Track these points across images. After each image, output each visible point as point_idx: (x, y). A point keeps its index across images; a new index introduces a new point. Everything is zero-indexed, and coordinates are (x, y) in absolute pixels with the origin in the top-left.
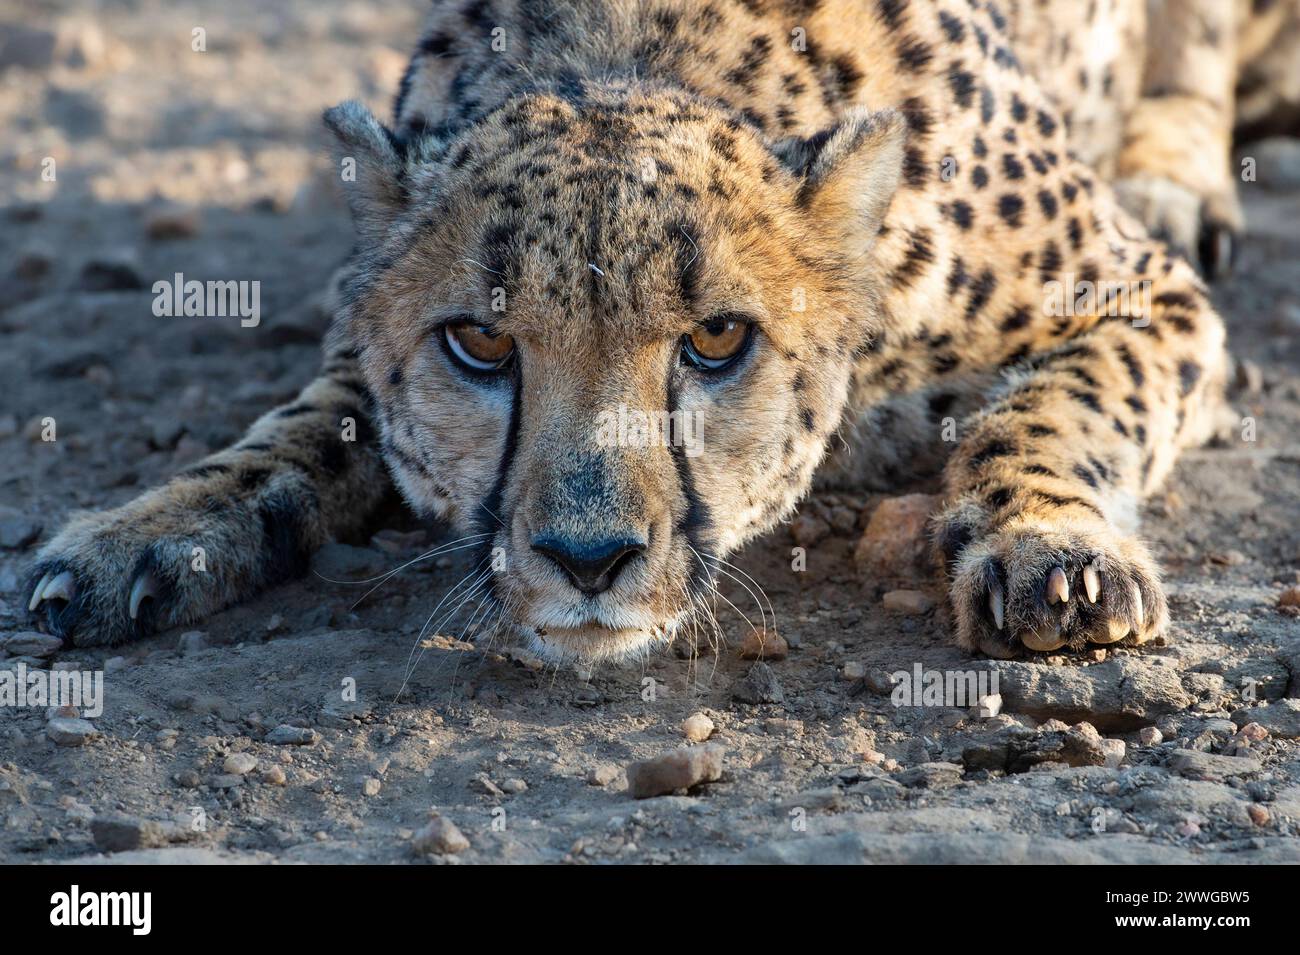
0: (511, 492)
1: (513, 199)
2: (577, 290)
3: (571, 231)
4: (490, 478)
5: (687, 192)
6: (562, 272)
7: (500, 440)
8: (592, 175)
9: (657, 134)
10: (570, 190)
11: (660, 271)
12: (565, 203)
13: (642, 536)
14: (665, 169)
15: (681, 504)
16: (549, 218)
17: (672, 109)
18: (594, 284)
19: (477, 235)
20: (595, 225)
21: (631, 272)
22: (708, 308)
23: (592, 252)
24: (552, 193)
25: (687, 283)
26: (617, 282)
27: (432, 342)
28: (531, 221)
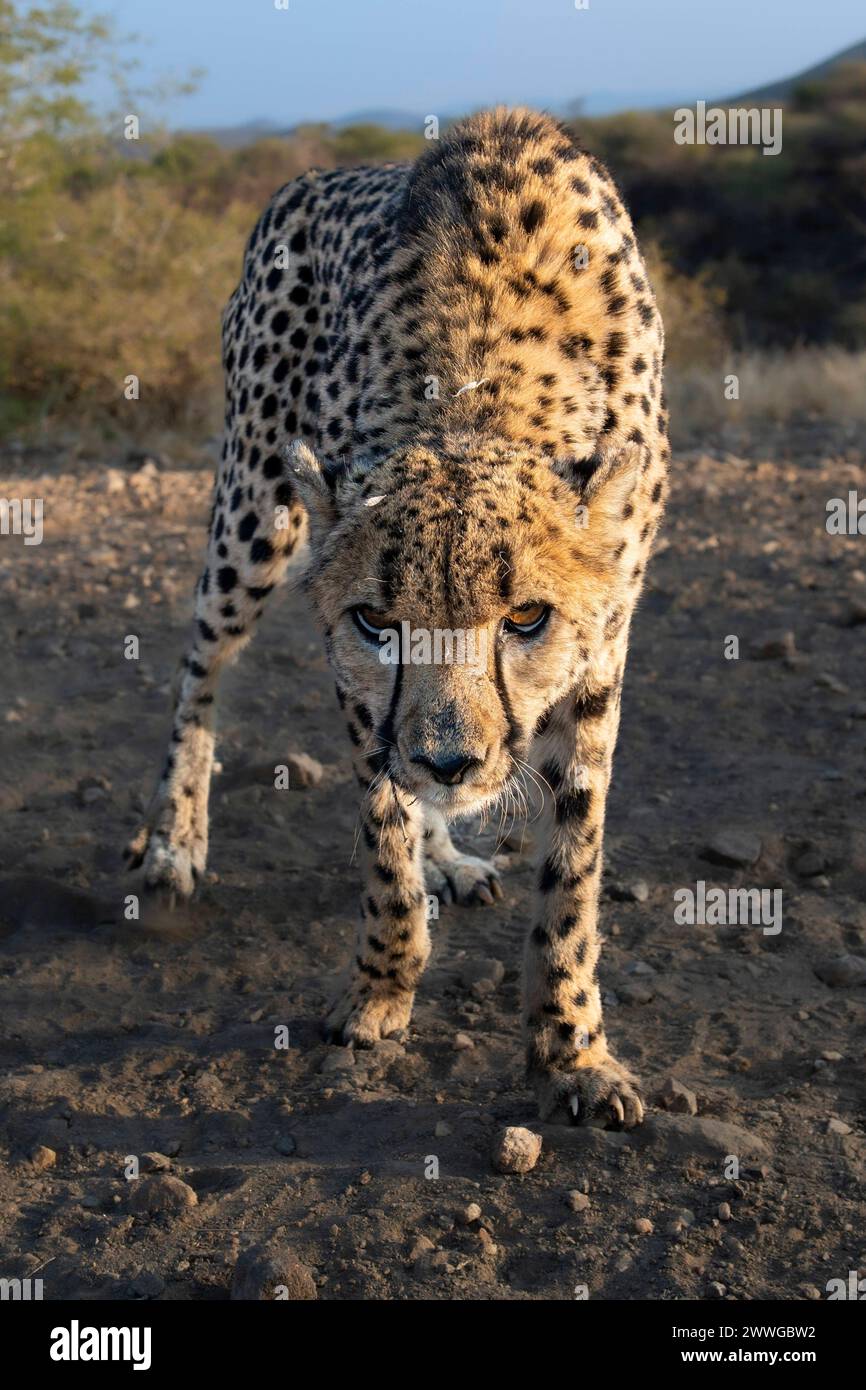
0: (398, 720)
1: (397, 533)
2: (437, 595)
3: (432, 553)
4: (386, 708)
5: (504, 523)
6: (428, 584)
7: (392, 684)
8: (447, 515)
9: (485, 477)
10: (432, 527)
11: (486, 582)
12: (430, 533)
13: (480, 755)
14: (491, 506)
15: (506, 726)
16: (419, 545)
17: (493, 456)
18: (447, 587)
19: (376, 556)
20: (447, 551)
21: (469, 580)
22: (518, 600)
23: (445, 568)
24: (420, 528)
25: (504, 588)
26: (461, 585)
27: (348, 618)
28: (408, 548)
